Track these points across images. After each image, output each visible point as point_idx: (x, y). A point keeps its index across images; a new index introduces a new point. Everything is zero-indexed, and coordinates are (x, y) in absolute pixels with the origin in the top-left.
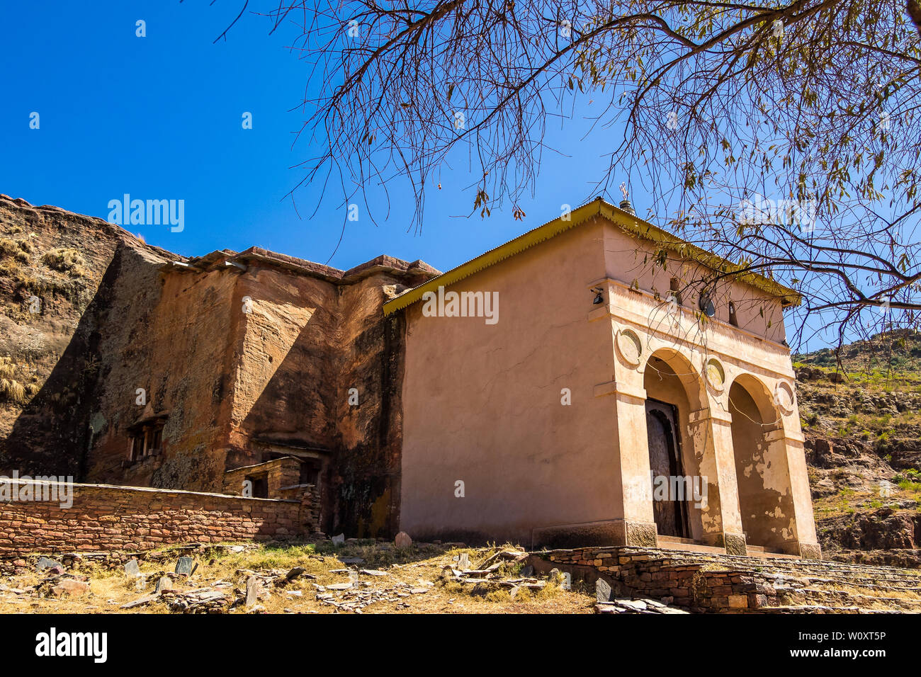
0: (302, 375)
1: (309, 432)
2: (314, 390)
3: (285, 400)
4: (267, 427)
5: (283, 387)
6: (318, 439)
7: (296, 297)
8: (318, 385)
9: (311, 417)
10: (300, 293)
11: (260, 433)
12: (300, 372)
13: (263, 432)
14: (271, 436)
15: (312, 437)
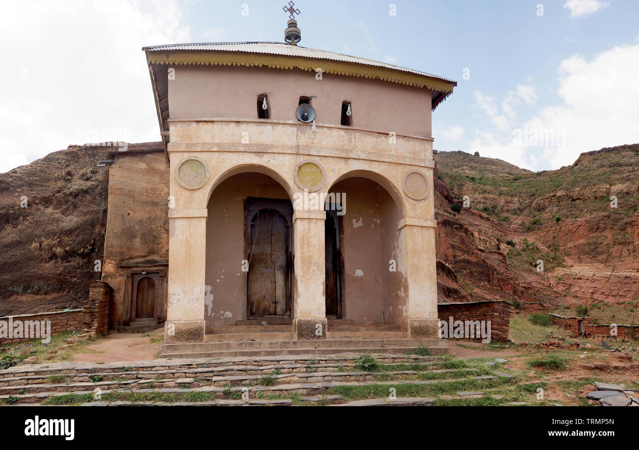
0: (152, 219)
1: (159, 254)
2: (161, 227)
3: (139, 238)
4: (128, 257)
5: (138, 230)
6: (164, 257)
7: (145, 170)
8: (163, 223)
9: (158, 244)
10: (147, 166)
11: (123, 261)
12: (150, 218)
13: (126, 260)
14: (132, 261)
15: (161, 256)
